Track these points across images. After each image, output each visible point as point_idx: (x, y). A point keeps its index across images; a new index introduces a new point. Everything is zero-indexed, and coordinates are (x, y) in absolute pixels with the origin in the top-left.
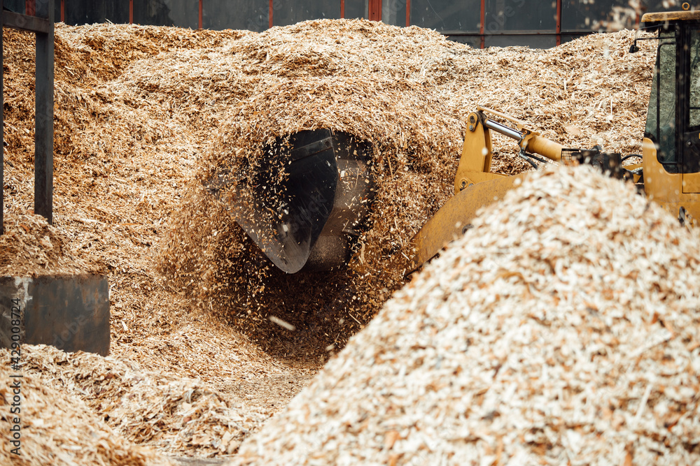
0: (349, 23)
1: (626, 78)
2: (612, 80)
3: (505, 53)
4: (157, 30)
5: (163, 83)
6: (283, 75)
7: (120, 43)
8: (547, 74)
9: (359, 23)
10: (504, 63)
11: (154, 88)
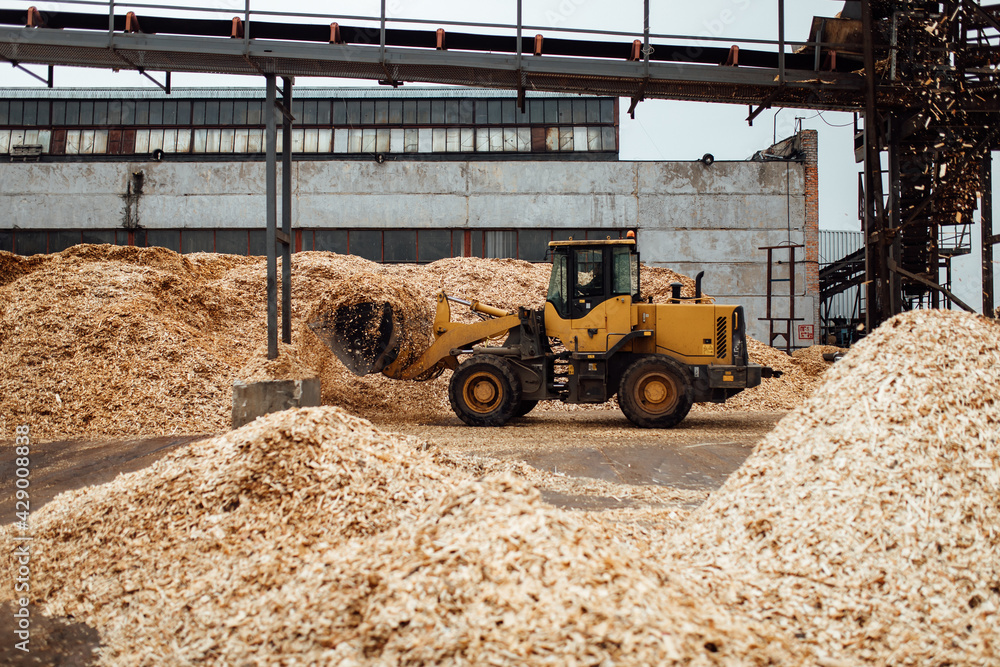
0: (322, 253)
1: (467, 278)
2: (461, 279)
3: (407, 267)
4: (229, 256)
5: (248, 280)
6: (308, 276)
7: (213, 262)
8: (431, 276)
9: (327, 253)
10: (410, 271)
11: (244, 283)
